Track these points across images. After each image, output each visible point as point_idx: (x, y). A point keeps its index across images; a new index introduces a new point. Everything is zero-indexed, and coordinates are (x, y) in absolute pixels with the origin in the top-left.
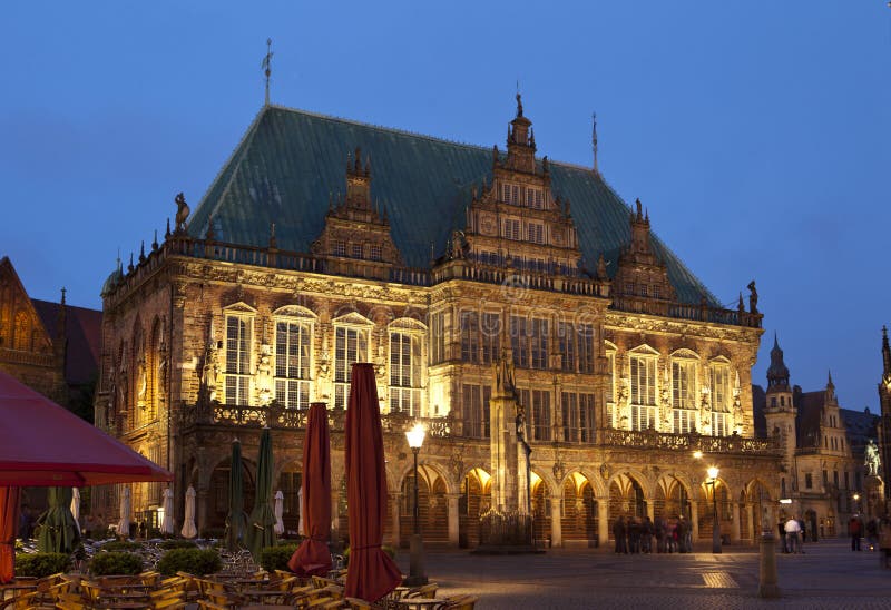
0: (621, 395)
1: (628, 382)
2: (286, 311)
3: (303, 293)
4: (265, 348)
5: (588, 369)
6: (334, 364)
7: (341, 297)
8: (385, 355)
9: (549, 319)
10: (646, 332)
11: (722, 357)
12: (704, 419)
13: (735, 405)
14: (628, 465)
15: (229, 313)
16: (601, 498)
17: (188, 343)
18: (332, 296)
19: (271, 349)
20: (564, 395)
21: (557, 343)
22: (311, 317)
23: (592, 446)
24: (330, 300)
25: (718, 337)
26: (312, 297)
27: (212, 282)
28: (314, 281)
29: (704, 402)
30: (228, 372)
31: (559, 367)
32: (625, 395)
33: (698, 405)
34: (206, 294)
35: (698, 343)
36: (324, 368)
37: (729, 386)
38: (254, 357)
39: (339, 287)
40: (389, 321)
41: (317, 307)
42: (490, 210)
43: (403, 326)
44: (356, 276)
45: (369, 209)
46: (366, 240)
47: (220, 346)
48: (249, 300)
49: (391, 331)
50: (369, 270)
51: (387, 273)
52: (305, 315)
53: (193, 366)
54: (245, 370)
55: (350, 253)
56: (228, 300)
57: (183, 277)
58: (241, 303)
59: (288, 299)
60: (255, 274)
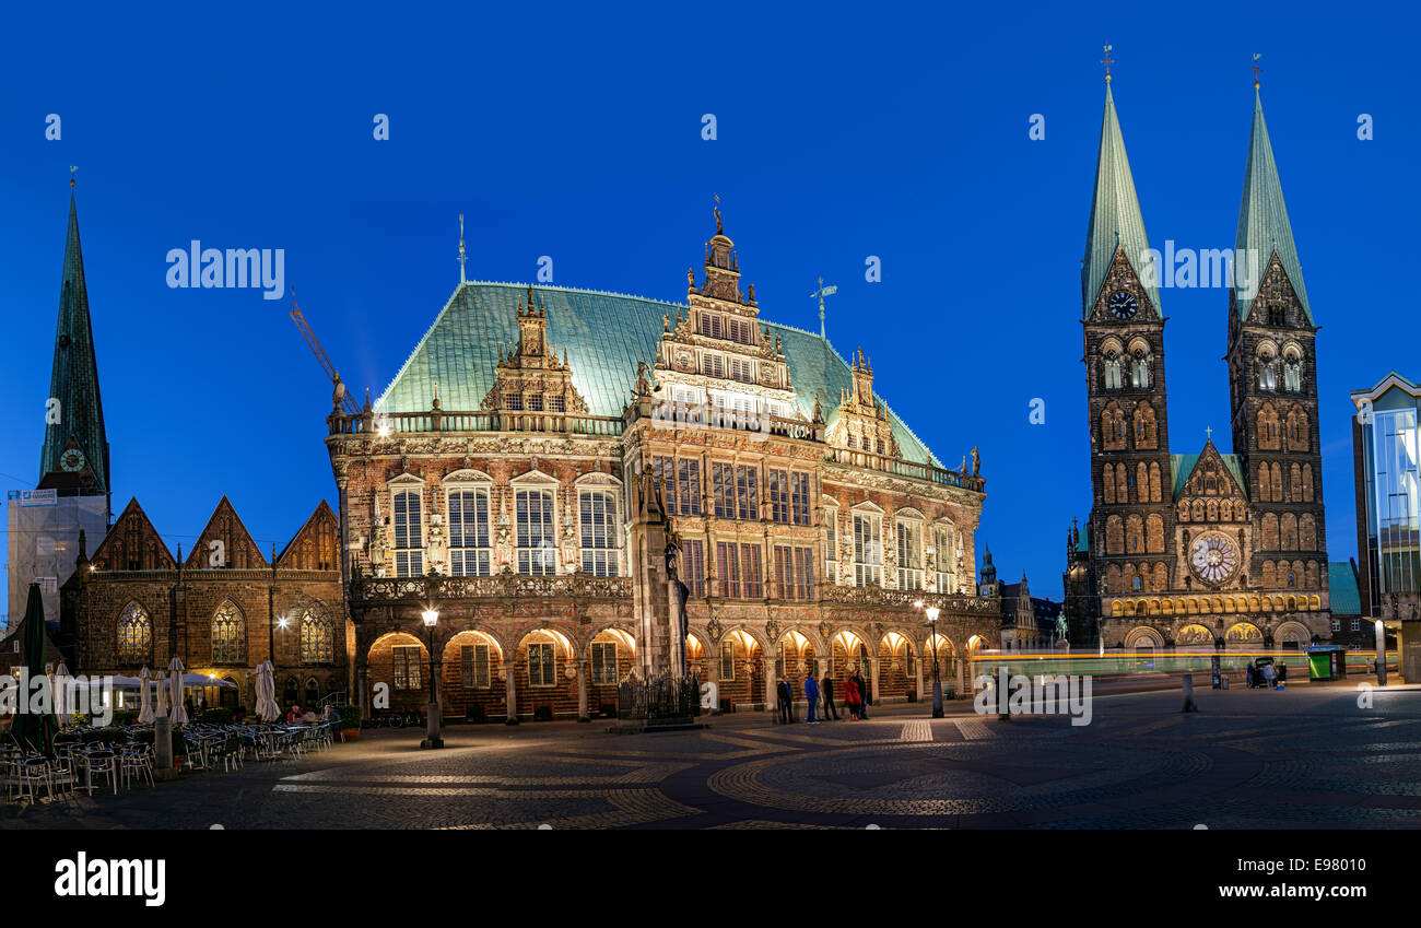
0: (844, 553)
1: (851, 539)
2: (458, 476)
3: (475, 455)
4: (437, 518)
5: (802, 520)
6: (515, 529)
7: (520, 456)
8: (574, 514)
9: (759, 466)
11: (946, 519)
12: (929, 579)
14: (850, 623)
15: (396, 489)
16: (820, 657)
17: (354, 524)
18: (509, 456)
19: (442, 519)
20: (778, 549)
21: (768, 491)
22: (486, 480)
23: (810, 603)
24: (507, 461)
25: (942, 499)
26: (487, 459)
27: (374, 458)
28: (487, 441)
30: (397, 548)
31: (770, 516)
32: (848, 551)
33: (923, 565)
34: (369, 471)
35: (923, 504)
36: (503, 532)
37: (954, 548)
38: (424, 530)
39: (515, 445)
40: (576, 478)
41: (493, 469)
42: (685, 342)
43: (594, 483)
44: (533, 429)
45: (545, 354)
46: (544, 389)
47: (387, 521)
48: (417, 469)
49: (580, 488)
50: (549, 422)
51: (571, 423)
52: (479, 479)
53: (360, 545)
54: (417, 544)
55: (526, 405)
56: (392, 474)
57: (342, 457)
58: (407, 475)
59: (459, 464)
60: (419, 441)
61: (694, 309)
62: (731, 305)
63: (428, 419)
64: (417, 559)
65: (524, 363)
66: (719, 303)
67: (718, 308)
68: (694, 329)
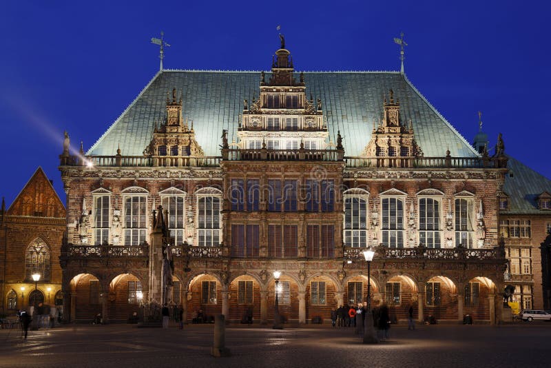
2: (129, 190)
3: (140, 179)
4: (117, 213)
5: (329, 209)
7: (165, 179)
8: (193, 210)
10: (395, 180)
11: (466, 192)
13: (479, 225)
14: (361, 270)
15: (97, 196)
17: (72, 213)
18: (159, 179)
19: (121, 213)
20: (309, 227)
22: (145, 192)
23: (331, 259)
24: (158, 181)
25: (464, 178)
26: (146, 181)
27: (85, 179)
28: (146, 172)
29: (448, 225)
30: (95, 228)
34: (81, 185)
35: (444, 184)
37: (474, 212)
38: (110, 218)
39: (162, 173)
40: (196, 190)
41: (150, 186)
42: (256, 113)
43: (206, 193)
44: (172, 165)
45: (180, 124)
46: (178, 143)
47: (90, 213)
48: (107, 186)
49: (198, 196)
50: (180, 161)
51: (193, 161)
52: (142, 192)
53: (74, 225)
54: (106, 225)
55: (169, 152)
56: (94, 187)
57: (66, 178)
58: (101, 189)
59: (131, 183)
60: (109, 171)
61: (262, 94)
62: (287, 87)
63: (114, 159)
64: (106, 233)
65: (168, 130)
66: (278, 88)
67: (278, 91)
68: (262, 105)
